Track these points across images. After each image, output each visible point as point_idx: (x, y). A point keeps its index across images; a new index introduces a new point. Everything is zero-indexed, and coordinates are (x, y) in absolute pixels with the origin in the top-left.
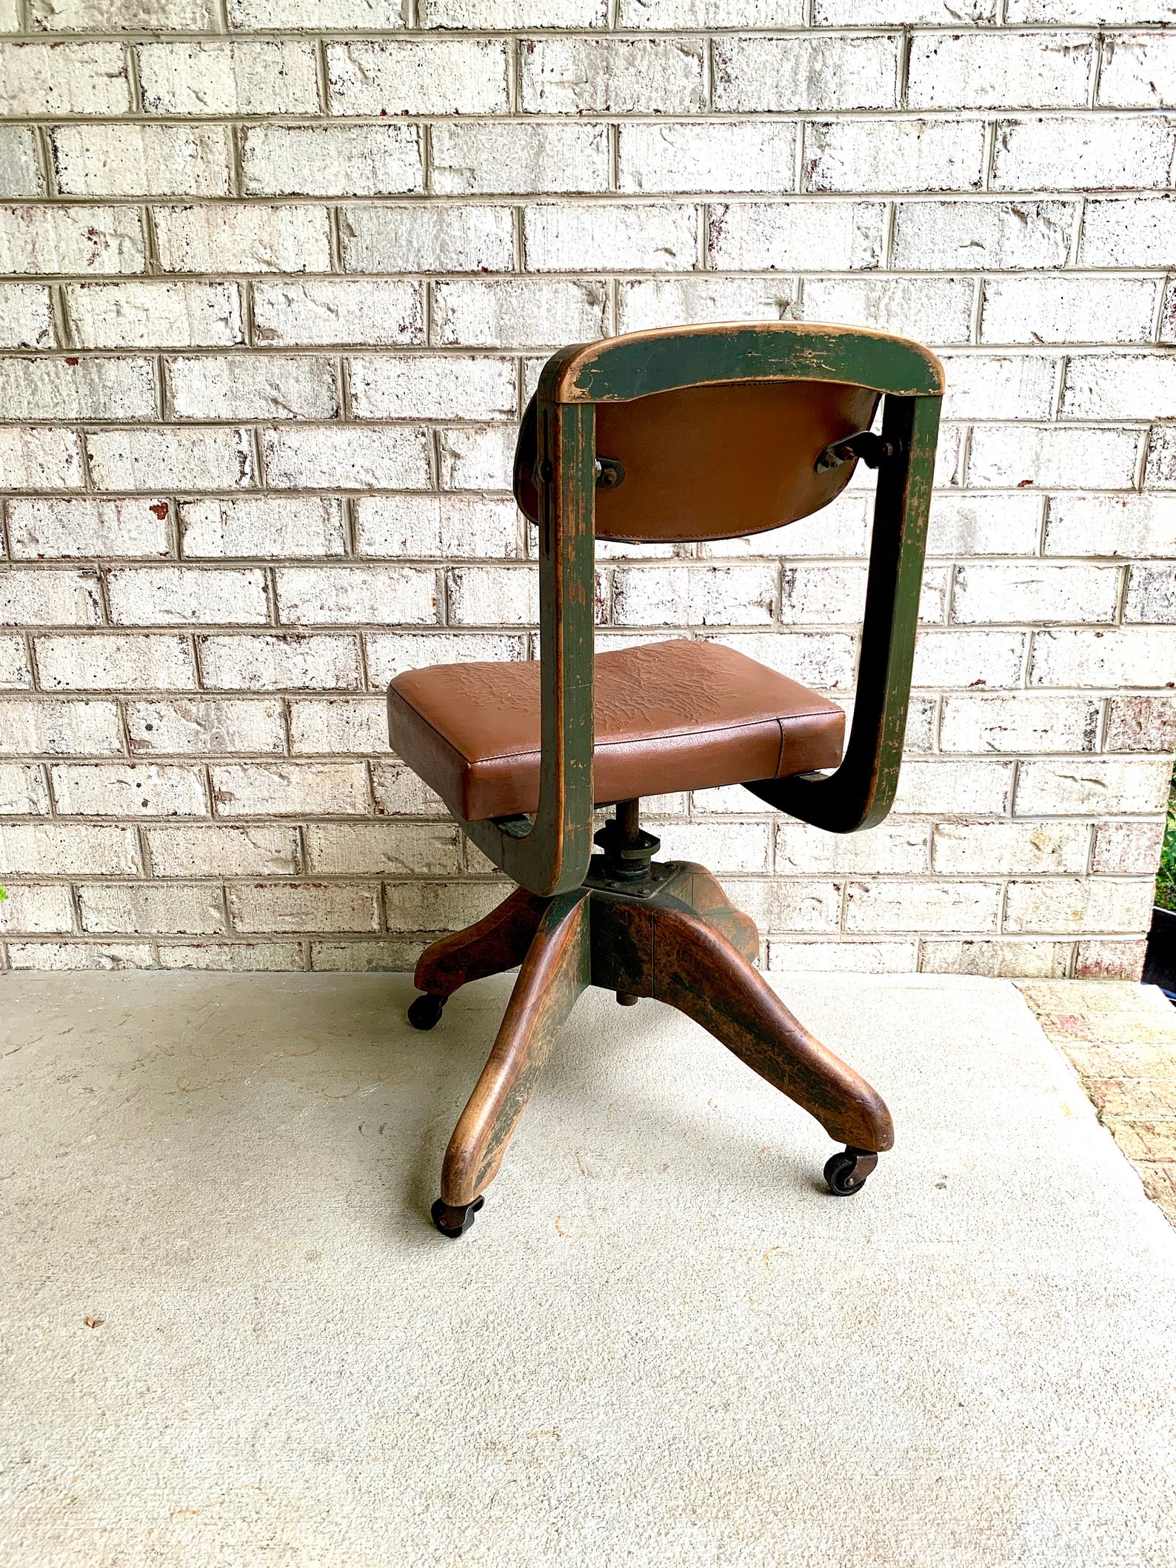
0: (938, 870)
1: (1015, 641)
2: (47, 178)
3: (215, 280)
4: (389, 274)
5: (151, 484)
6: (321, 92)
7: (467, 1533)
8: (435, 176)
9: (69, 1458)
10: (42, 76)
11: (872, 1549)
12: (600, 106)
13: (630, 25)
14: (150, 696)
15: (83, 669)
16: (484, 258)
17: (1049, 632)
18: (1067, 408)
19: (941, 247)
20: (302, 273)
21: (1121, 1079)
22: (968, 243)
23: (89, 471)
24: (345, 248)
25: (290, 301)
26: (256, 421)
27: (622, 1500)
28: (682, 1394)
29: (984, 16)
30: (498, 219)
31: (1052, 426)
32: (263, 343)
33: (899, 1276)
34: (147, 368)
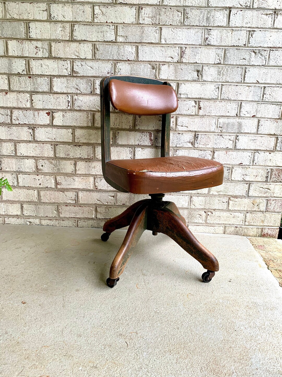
0: (229, 209)
1: (250, 154)
2: (27, 34)
3: (65, 59)
4: (106, 60)
5: (47, 107)
6: (92, 17)
7: (115, 354)
8: (118, 37)
9: (17, 333)
10: (27, 10)
11: (214, 362)
12: (157, 23)
13: (165, 4)
14: (43, 158)
15: (27, 151)
16: (128, 57)
17: (258, 152)
18: (264, 99)
19: (236, 59)
20: (85, 59)
21: (273, 260)
22: (242, 58)
23: (32, 104)
24: (96, 53)
25: (82, 65)
26: (72, 93)
27: (153, 348)
28: (167, 325)
29: (248, 6)
30: (132, 48)
31: (260, 103)
32: (75, 75)
33: (220, 301)
34: (47, 80)
